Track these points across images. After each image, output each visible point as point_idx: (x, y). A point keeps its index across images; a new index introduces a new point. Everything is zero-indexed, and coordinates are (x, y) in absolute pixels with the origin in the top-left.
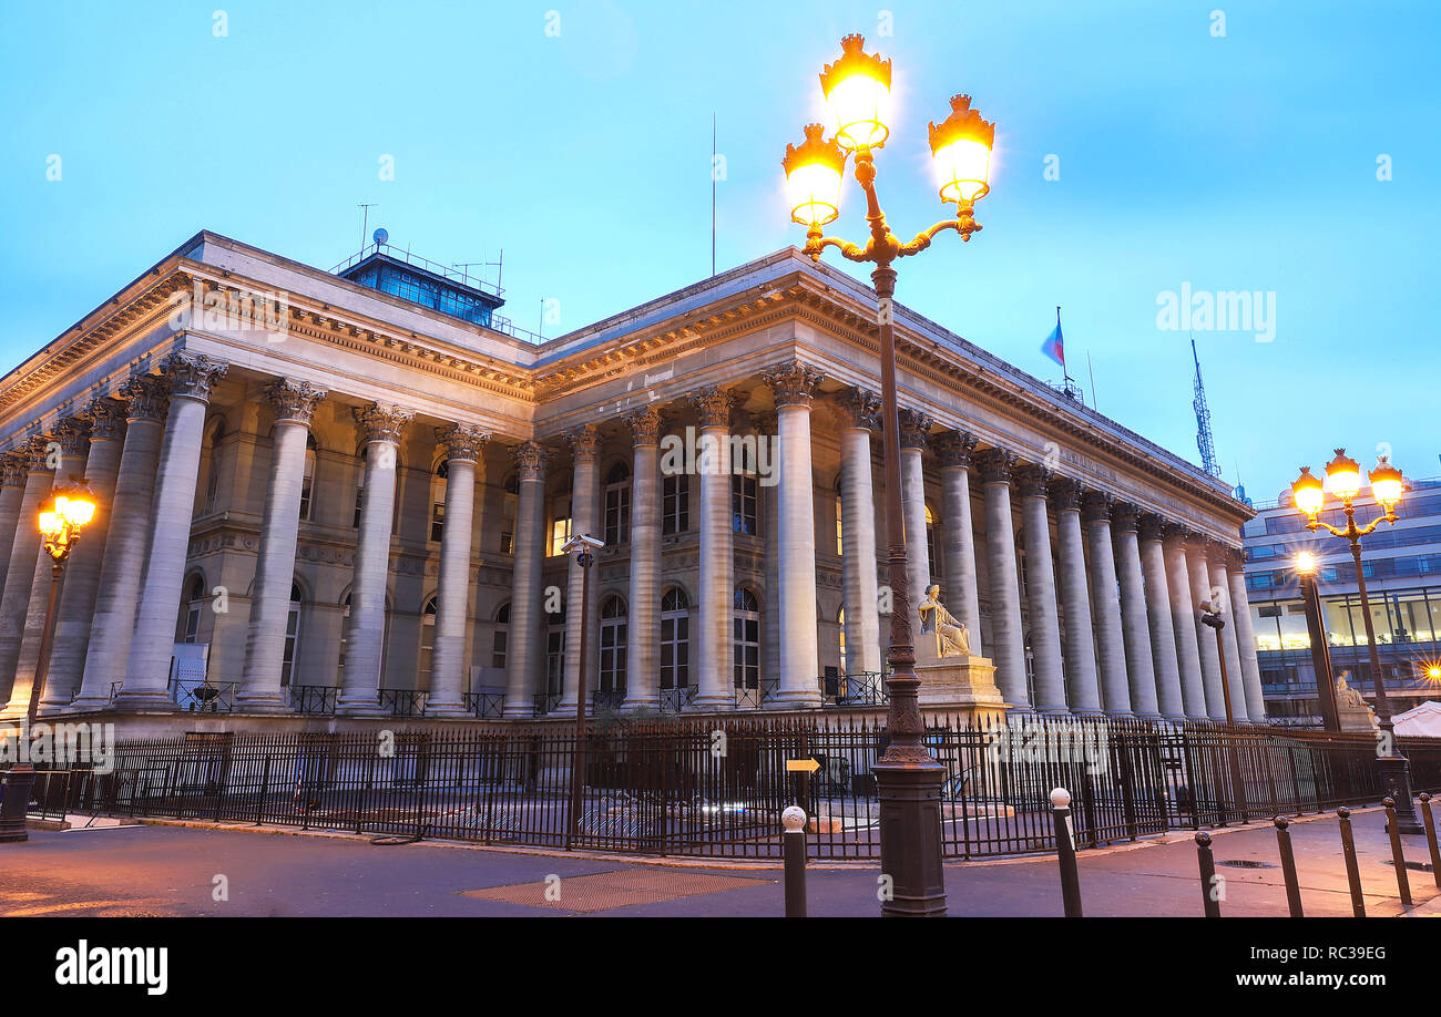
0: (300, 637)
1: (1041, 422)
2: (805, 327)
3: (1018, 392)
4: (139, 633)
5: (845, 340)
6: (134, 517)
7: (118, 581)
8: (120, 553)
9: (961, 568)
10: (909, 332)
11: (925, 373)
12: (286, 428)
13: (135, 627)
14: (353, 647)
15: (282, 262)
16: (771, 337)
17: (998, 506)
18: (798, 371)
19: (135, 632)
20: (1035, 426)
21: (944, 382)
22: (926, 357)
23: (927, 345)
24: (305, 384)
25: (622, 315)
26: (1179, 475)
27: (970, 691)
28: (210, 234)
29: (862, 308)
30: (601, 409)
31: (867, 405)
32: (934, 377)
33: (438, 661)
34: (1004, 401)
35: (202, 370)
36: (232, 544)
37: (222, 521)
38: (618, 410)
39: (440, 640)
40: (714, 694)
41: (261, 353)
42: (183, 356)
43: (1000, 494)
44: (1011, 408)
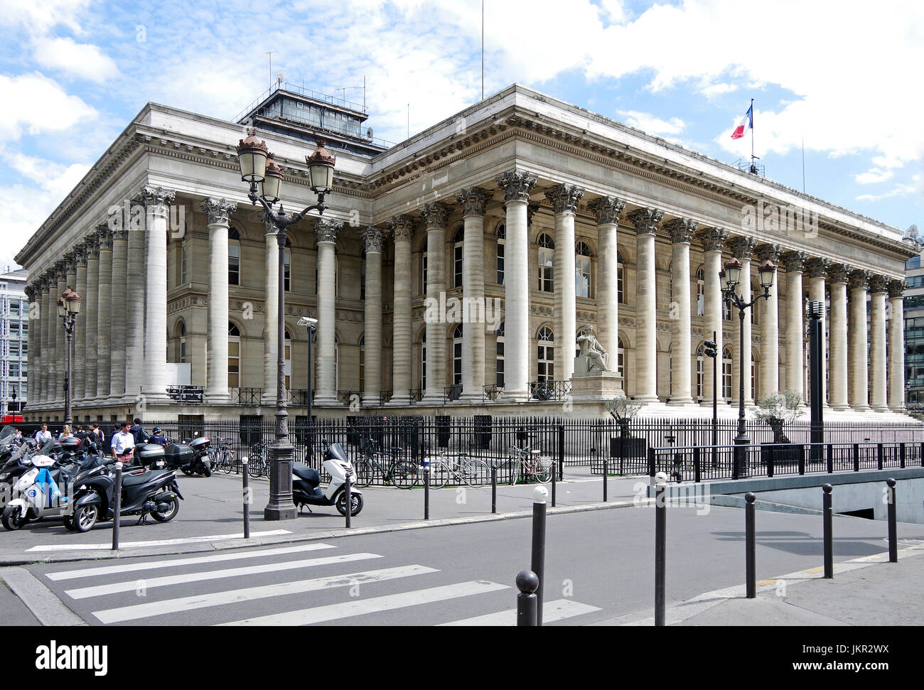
0: (242, 358)
1: (721, 196)
2: (525, 144)
3: (698, 175)
4: (147, 359)
5: (557, 150)
6: (138, 289)
7: (135, 328)
8: (134, 311)
9: (645, 306)
10: (605, 140)
11: (621, 168)
12: (214, 230)
13: (144, 356)
14: (268, 364)
15: (199, 118)
16: (502, 151)
17: (679, 260)
18: (516, 178)
19: (144, 359)
20: (716, 199)
21: (637, 173)
22: (620, 156)
23: (620, 147)
24: (223, 201)
25: (419, 135)
26: (845, 227)
27: (600, 393)
28: (154, 105)
29: (566, 126)
30: (408, 203)
31: (571, 196)
32: (629, 170)
33: (320, 372)
34: (688, 183)
35: (160, 197)
36: (196, 303)
37: (189, 289)
38: (418, 204)
39: (320, 358)
40: (470, 393)
41: (193, 182)
42: (148, 189)
43: (682, 252)
44: (694, 187)
